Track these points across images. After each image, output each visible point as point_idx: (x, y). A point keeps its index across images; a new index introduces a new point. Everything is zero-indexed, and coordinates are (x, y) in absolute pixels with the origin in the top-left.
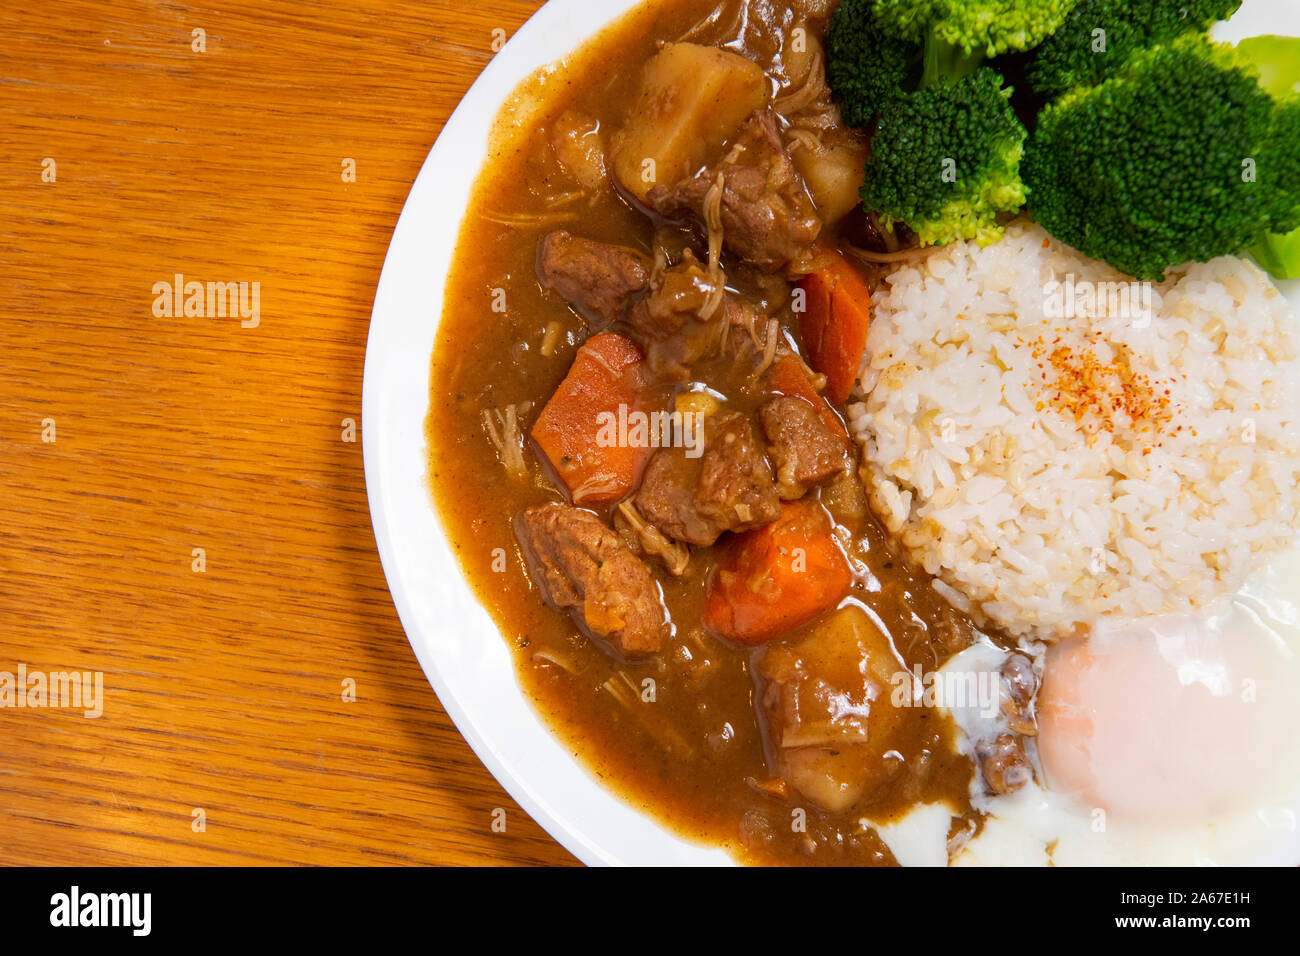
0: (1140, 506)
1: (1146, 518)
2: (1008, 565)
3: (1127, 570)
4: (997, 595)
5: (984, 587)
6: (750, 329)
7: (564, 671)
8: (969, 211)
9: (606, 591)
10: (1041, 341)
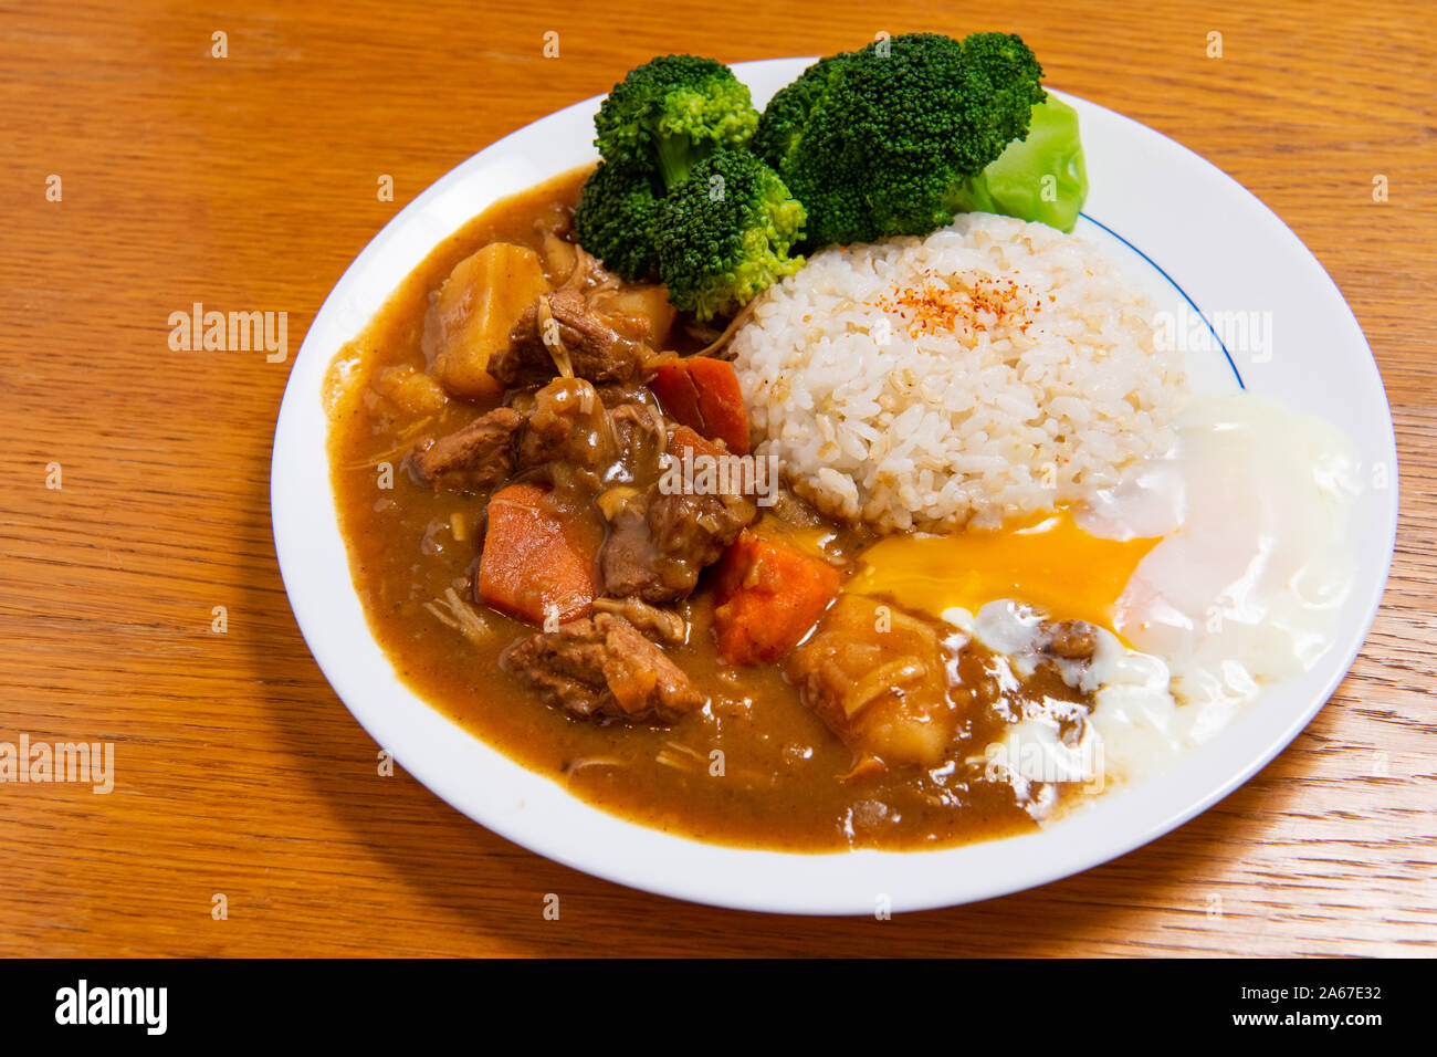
0: (1047, 369)
1: (1059, 378)
2: (967, 476)
3: (1070, 429)
4: (975, 507)
5: (960, 506)
6: (632, 416)
7: (614, 767)
8: (765, 239)
9: (623, 660)
10: (884, 300)
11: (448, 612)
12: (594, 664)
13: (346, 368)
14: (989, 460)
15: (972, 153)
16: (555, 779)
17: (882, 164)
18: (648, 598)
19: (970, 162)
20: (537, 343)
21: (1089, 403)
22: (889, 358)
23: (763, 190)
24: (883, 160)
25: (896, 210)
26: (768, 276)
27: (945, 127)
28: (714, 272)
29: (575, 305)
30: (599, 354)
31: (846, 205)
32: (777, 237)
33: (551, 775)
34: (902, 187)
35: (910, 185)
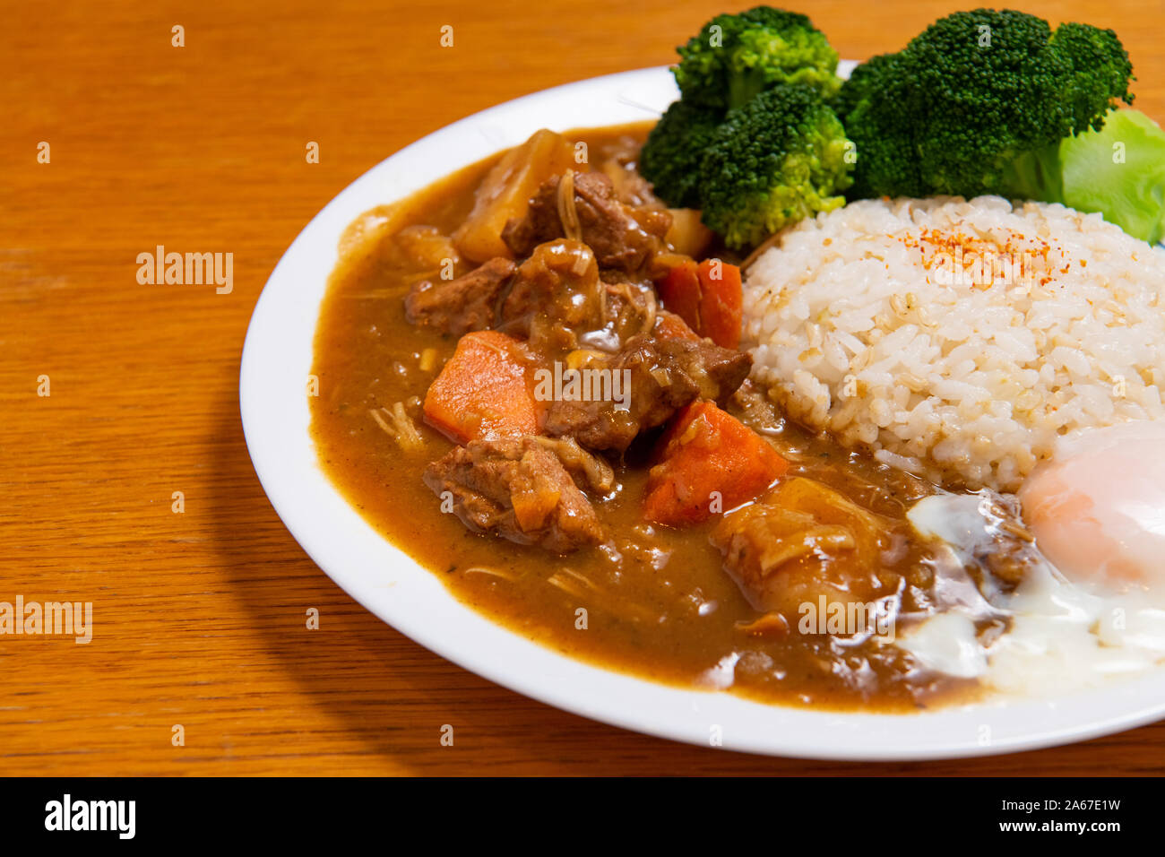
2: (946, 402)
3: (1067, 380)
4: (945, 430)
5: (929, 428)
6: (626, 294)
7: (501, 579)
8: (806, 169)
9: (533, 478)
10: (909, 238)
11: (389, 421)
12: (504, 476)
13: (375, 223)
14: (970, 390)
15: (1035, 119)
16: (440, 576)
17: (940, 114)
18: (583, 440)
19: (1030, 127)
20: (552, 212)
21: (1093, 359)
22: (894, 283)
23: (816, 121)
24: (941, 110)
25: (944, 162)
26: (804, 209)
27: (1010, 85)
28: (748, 188)
29: (601, 187)
30: (612, 237)
31: (897, 153)
32: (821, 173)
33: (436, 572)
34: (955, 137)
35: (963, 136)
